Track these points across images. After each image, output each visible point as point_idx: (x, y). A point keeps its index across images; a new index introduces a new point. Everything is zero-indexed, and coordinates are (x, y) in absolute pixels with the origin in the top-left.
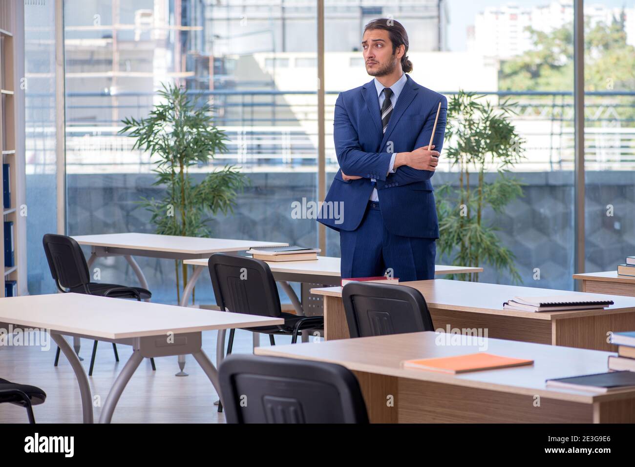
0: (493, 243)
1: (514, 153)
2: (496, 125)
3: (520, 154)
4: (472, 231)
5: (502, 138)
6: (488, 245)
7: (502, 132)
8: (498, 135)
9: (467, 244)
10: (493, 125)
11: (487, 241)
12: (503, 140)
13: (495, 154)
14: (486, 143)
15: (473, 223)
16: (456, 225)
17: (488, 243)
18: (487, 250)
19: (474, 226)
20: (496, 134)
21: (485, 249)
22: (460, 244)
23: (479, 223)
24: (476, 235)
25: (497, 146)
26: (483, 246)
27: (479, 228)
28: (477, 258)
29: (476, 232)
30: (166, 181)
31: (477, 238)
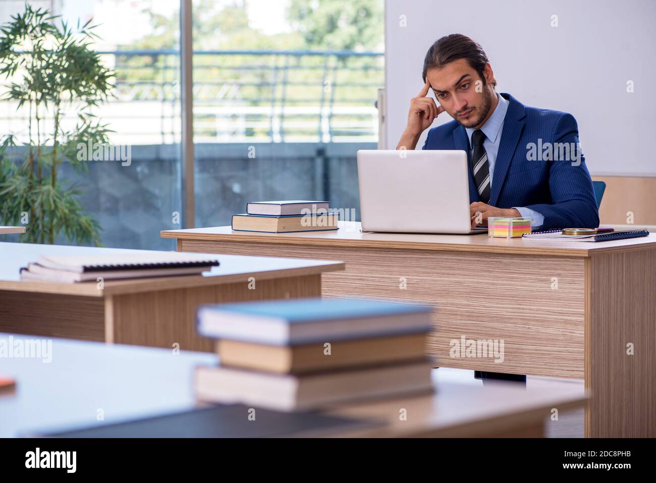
0: (72, 211)
1: (99, 92)
2: (75, 54)
3: (107, 92)
4: (43, 194)
5: (83, 71)
6: (65, 214)
7: (83, 63)
8: (78, 67)
9: (38, 212)
10: (71, 54)
11: (64, 209)
12: (85, 73)
13: (73, 92)
14: (61, 77)
15: (44, 185)
16: (22, 187)
17: (66, 211)
18: (63, 220)
19: (47, 187)
20: (75, 67)
21: (61, 219)
22: (29, 212)
23: (53, 185)
24: (49, 200)
25: (76, 81)
26: (59, 214)
27: (53, 192)
28: (51, 231)
29: (48, 196)
31: (50, 205)
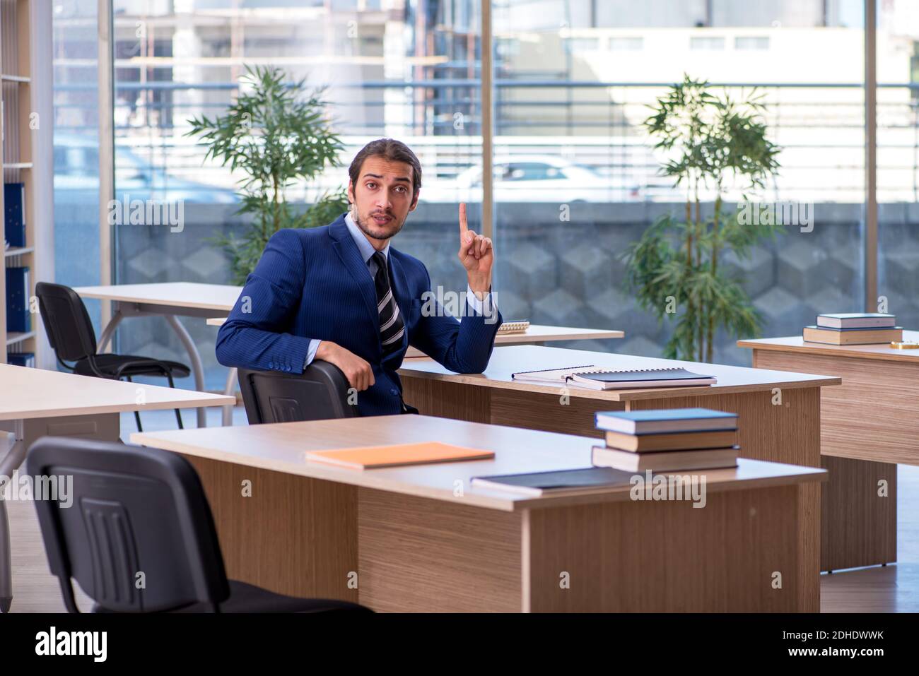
0: (734, 302)
1: (765, 168)
2: (739, 127)
3: (773, 169)
4: (700, 283)
5: (746, 146)
6: (725, 305)
7: (748, 137)
8: (742, 142)
9: (696, 302)
10: (734, 127)
11: (723, 300)
12: (749, 149)
13: (738, 169)
14: (723, 153)
15: (703, 272)
16: (678, 275)
17: (726, 302)
18: (722, 313)
19: (703, 276)
20: (739, 142)
21: (719, 311)
22: (686, 302)
23: (713, 273)
24: (707, 290)
25: (739, 157)
26: (718, 305)
27: (711, 281)
28: (710, 321)
29: (705, 285)
30: (253, 208)
31: (707, 295)
